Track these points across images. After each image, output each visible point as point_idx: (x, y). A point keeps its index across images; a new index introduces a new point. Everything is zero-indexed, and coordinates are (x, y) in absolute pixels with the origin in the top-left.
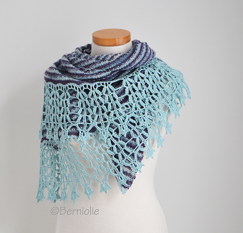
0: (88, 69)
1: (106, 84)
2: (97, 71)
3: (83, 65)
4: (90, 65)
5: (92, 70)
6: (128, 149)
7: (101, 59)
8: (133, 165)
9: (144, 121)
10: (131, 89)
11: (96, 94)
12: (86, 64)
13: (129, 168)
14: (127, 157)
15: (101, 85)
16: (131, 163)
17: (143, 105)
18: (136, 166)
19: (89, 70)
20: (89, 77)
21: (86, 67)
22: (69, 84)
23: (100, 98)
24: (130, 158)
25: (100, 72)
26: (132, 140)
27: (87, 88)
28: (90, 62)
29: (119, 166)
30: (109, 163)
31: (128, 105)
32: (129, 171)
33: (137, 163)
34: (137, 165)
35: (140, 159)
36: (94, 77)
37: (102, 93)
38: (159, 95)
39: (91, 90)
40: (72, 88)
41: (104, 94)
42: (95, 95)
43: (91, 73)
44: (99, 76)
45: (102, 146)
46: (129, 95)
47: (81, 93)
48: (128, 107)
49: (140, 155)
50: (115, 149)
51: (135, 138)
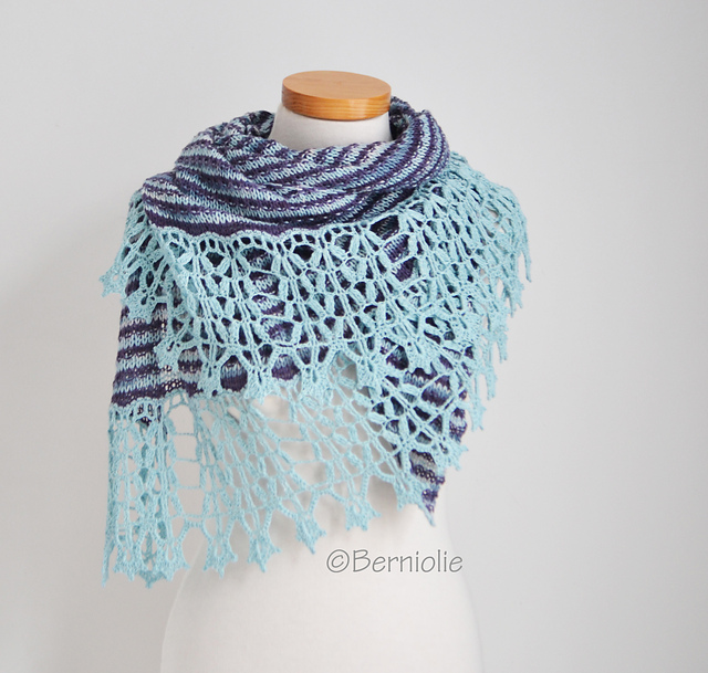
0: (292, 188)
1: (356, 227)
2: (322, 193)
3: (275, 175)
4: (298, 176)
5: (307, 191)
6: (426, 406)
7: (330, 158)
8: (439, 447)
9: (465, 327)
10: (422, 239)
11: (334, 258)
12: (288, 172)
13: (428, 456)
14: (423, 426)
15: (344, 232)
16: (432, 443)
17: (454, 282)
18: (446, 451)
19: (295, 192)
20: (302, 211)
21: (285, 181)
22: (242, 234)
23: (344, 268)
24: (430, 429)
25: (330, 197)
26: (436, 382)
27: (305, 242)
28: (301, 168)
29: (399, 453)
30: (371, 445)
31: (417, 286)
32: (427, 466)
33: (450, 443)
34: (449, 448)
35: (457, 433)
36: (314, 210)
37: (350, 255)
38: (487, 253)
39: (316, 247)
40: (253, 244)
41: (355, 257)
42: (330, 263)
43: (303, 198)
44: (327, 208)
45: (354, 403)
46: (418, 257)
47: (285, 258)
48: (416, 291)
49: (458, 422)
50: (389, 408)
51: (446, 374)
